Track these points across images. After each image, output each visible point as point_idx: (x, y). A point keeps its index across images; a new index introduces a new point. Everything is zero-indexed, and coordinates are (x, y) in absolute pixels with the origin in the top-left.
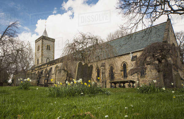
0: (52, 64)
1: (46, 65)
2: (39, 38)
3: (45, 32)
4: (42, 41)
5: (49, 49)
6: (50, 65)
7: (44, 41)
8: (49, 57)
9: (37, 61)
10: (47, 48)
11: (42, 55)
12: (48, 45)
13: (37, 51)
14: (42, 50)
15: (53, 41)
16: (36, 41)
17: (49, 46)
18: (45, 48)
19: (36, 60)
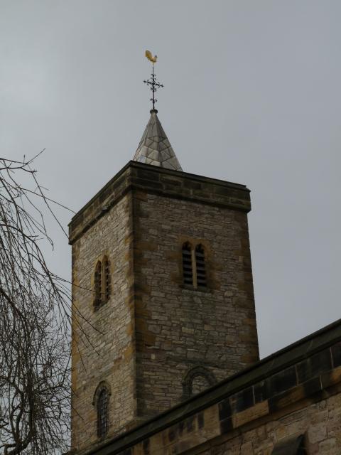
0: (298, 390)
1: (212, 417)
2: (102, 195)
3: (156, 135)
4: (136, 214)
5: (205, 283)
6: (261, 407)
7: (145, 207)
8: (211, 356)
9: (92, 411)
10: (176, 269)
11: (141, 341)
12: (186, 247)
13: (87, 311)
14: (138, 290)
15: (232, 200)
16: (73, 225)
17: (200, 249)
18: (162, 270)
19: (88, 397)
